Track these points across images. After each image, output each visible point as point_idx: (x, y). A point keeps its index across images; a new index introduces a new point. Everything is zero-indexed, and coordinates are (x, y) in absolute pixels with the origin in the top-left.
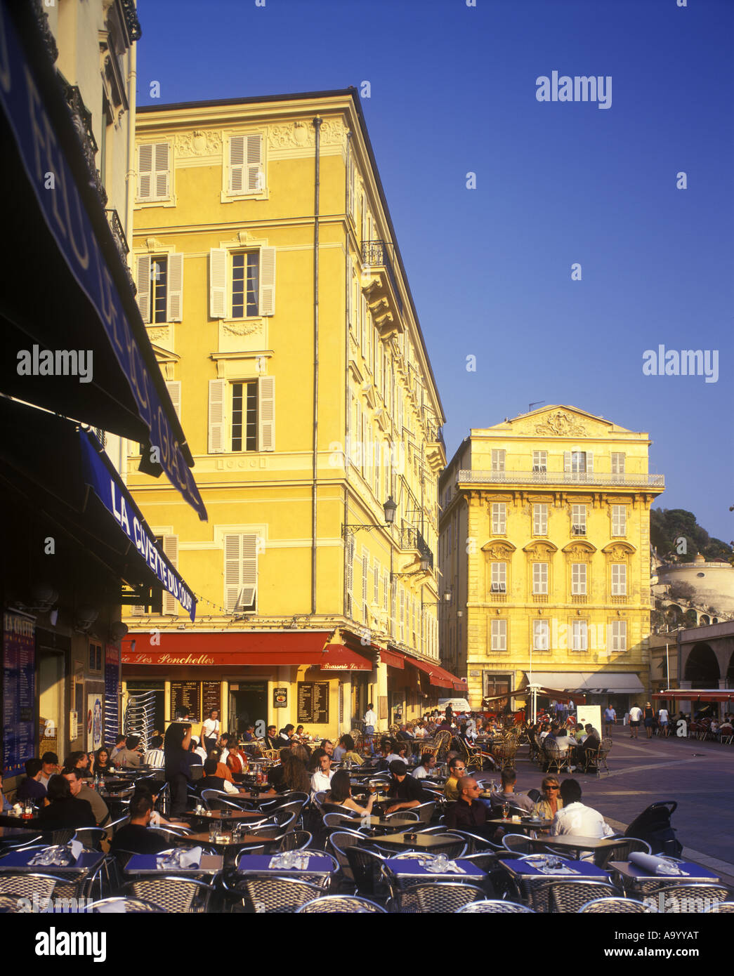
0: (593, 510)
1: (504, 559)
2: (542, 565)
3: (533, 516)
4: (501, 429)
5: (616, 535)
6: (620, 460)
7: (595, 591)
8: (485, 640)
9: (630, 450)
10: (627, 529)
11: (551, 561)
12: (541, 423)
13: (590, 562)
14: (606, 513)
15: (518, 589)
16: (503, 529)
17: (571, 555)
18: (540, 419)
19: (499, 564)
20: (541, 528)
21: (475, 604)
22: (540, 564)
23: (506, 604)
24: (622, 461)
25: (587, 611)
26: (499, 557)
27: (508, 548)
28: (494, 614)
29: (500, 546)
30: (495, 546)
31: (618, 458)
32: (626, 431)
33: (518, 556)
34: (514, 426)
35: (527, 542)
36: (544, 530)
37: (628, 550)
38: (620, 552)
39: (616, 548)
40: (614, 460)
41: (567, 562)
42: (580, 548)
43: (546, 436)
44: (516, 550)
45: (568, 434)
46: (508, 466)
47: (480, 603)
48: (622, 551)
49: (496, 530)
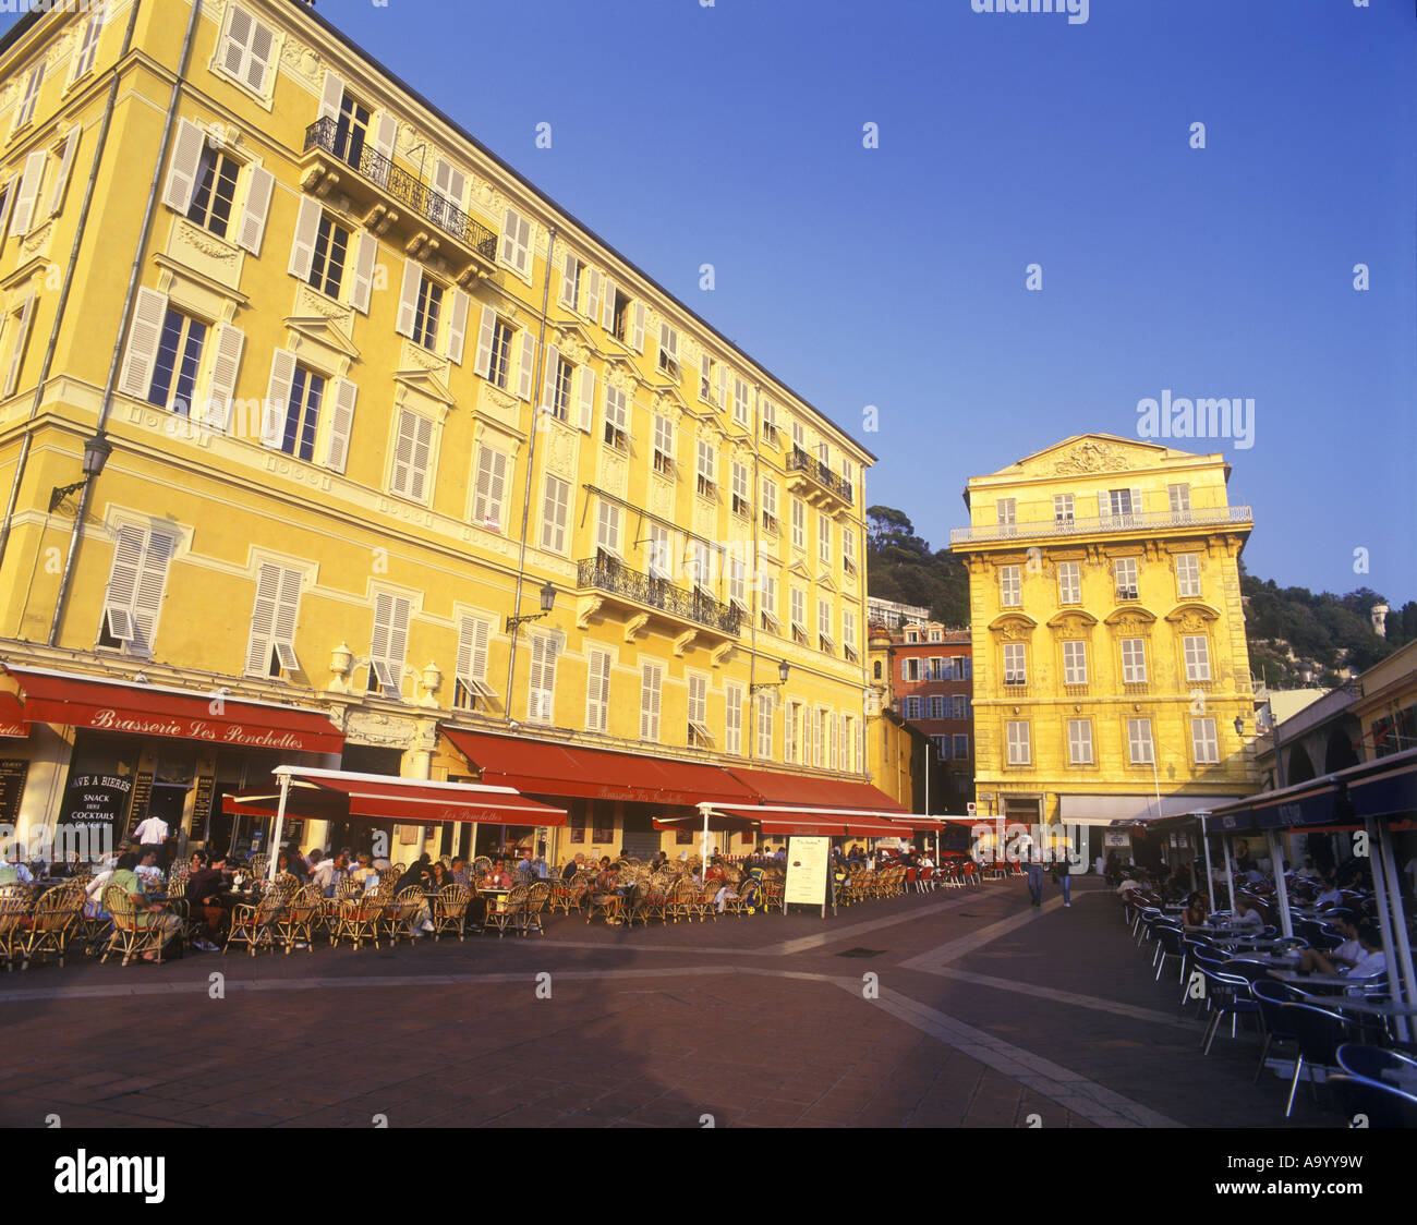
0: (1147, 565)
1: (1021, 639)
2: (1077, 644)
3: (1059, 579)
4: (1009, 474)
5: (1185, 596)
6: (1181, 493)
7: (1159, 676)
8: (998, 750)
9: (1195, 479)
10: (1202, 586)
11: (1089, 638)
12: (1062, 460)
13: (1149, 636)
14: (1168, 566)
15: (1043, 679)
16: (1016, 600)
17: (1119, 628)
18: (1061, 455)
19: (1014, 646)
20: (1071, 594)
21: (983, 701)
22: (1074, 643)
23: (1026, 700)
24: (1185, 495)
25: (1149, 706)
26: (1014, 637)
27: (1025, 625)
28: (1010, 715)
29: (1015, 622)
30: (1007, 623)
31: (1178, 493)
32: (1188, 455)
33: (1041, 635)
34: (1025, 468)
35: (1052, 613)
36: (1076, 596)
37: (1208, 616)
38: (1194, 619)
39: (1188, 613)
40: (1173, 495)
41: (1113, 637)
42: (1130, 617)
43: (1070, 475)
44: (1038, 627)
45: (1102, 469)
46: (1019, 518)
47: (990, 699)
48: (1197, 617)
49: (1008, 601)
